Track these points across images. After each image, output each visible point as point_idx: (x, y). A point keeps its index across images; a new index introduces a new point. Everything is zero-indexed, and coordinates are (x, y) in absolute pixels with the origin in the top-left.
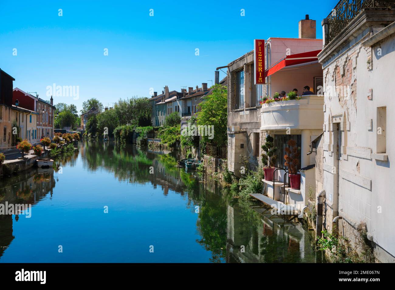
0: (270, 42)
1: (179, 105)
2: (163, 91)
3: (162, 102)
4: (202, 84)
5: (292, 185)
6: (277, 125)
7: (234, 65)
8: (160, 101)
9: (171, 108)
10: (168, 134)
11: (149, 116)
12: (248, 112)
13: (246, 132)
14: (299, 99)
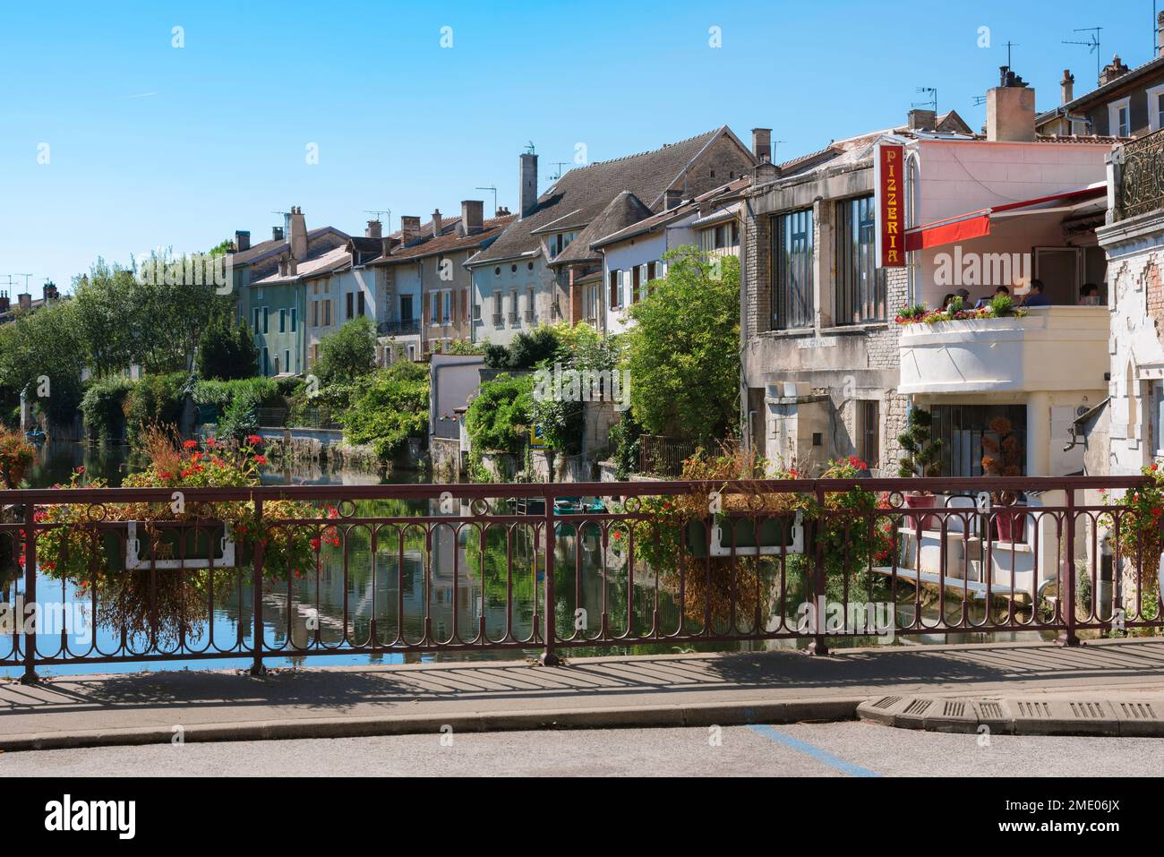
0: (917, 151)
1: (363, 288)
2: (275, 228)
3: (284, 274)
4: (463, 203)
5: (1002, 532)
6: (962, 382)
7: (770, 195)
8: (273, 271)
9: (328, 302)
10: (373, 409)
11: (244, 334)
12: (832, 341)
13: (827, 398)
14: (1022, 316)
